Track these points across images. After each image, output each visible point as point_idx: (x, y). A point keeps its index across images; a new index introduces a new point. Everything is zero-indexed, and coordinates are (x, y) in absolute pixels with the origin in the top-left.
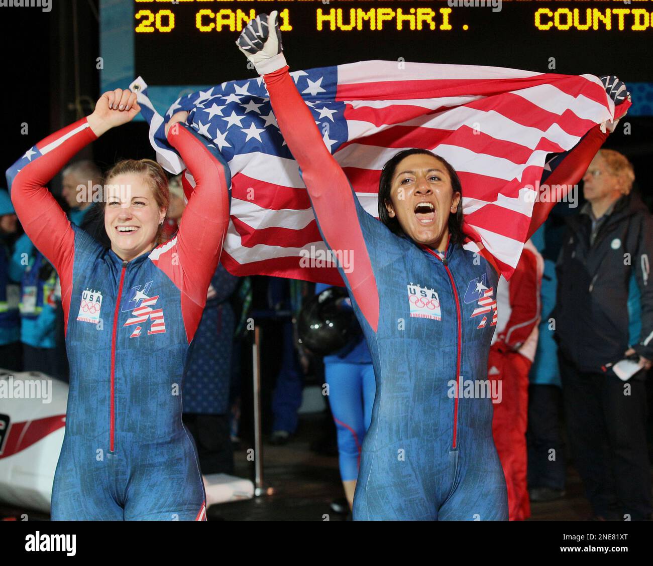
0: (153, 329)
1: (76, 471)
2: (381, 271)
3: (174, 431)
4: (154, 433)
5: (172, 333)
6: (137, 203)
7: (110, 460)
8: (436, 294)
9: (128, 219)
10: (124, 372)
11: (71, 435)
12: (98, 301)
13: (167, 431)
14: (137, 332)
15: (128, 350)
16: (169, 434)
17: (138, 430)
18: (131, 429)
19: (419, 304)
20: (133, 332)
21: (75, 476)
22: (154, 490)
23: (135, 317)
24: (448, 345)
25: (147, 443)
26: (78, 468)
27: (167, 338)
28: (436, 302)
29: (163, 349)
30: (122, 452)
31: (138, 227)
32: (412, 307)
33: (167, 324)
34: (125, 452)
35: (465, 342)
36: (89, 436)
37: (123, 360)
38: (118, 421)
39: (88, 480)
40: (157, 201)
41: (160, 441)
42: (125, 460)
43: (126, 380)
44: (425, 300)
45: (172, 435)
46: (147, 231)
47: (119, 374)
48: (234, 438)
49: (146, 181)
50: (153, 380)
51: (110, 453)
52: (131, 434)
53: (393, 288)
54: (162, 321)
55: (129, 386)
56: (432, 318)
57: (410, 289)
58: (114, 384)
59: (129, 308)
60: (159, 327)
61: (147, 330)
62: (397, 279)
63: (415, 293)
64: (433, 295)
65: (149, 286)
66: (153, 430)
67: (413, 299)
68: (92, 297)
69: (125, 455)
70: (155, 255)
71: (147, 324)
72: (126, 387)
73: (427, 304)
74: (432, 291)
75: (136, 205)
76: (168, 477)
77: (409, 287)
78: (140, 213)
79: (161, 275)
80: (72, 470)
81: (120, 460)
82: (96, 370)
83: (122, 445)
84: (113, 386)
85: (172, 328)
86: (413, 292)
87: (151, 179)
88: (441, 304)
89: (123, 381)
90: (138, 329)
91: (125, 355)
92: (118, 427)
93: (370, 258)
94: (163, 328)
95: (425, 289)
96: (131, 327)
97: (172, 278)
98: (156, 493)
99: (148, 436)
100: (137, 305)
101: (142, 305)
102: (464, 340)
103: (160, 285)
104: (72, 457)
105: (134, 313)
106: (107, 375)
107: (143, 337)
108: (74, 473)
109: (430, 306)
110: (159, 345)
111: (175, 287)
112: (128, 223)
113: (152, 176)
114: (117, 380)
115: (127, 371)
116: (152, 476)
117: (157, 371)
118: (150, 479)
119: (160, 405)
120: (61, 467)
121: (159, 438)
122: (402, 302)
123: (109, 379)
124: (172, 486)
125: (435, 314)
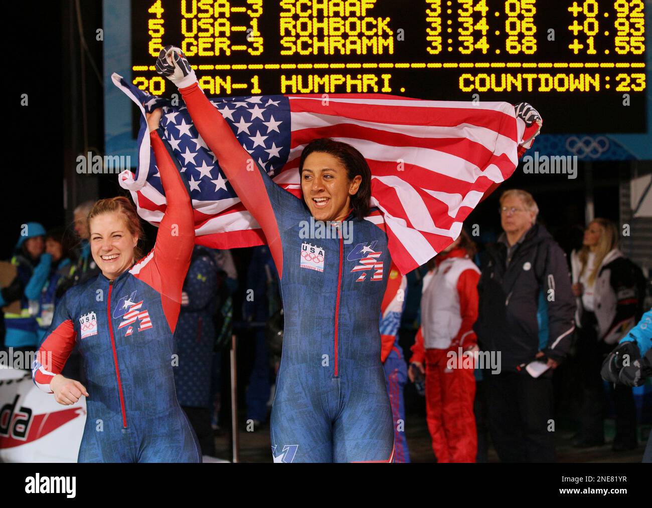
0: (142, 327)
1: (98, 444)
2: (285, 233)
3: (171, 407)
4: (155, 409)
5: (157, 328)
6: (114, 236)
7: (125, 434)
8: (323, 252)
9: (110, 251)
10: (125, 364)
11: (92, 418)
12: (93, 318)
13: (165, 407)
14: (129, 331)
15: (126, 347)
16: (167, 409)
17: (143, 407)
18: (138, 408)
19: (308, 258)
20: (126, 332)
21: (97, 448)
22: (158, 456)
23: (126, 320)
24: (328, 291)
25: (151, 418)
26: (99, 442)
27: (155, 332)
28: (322, 258)
29: (152, 340)
30: (133, 426)
31: (119, 254)
32: (302, 259)
33: (153, 321)
34: (135, 427)
35: (344, 291)
36: (106, 418)
37: (123, 355)
38: (127, 403)
39: (108, 451)
40: (130, 231)
41: (161, 415)
42: (136, 433)
43: (128, 370)
44: (312, 255)
45: (169, 410)
46: (126, 256)
47: (122, 367)
48: (214, 427)
49: (119, 218)
50: (149, 367)
51: (124, 429)
52: (137, 412)
53: (292, 246)
54: (149, 319)
55: (131, 375)
56: (316, 270)
57: (304, 246)
58: (120, 375)
59: (120, 314)
60: (147, 324)
61: (137, 328)
62: (295, 239)
63: (306, 250)
64: (321, 252)
65: (134, 294)
66: (154, 407)
67: (303, 253)
68: (88, 319)
69: (136, 429)
70: (135, 270)
71: (137, 323)
72: (129, 375)
73: (313, 259)
74: (320, 249)
75: (114, 238)
76: (168, 445)
77: (303, 244)
78: (118, 243)
79: (142, 284)
80: (94, 444)
81: (132, 433)
82: (104, 367)
83: (133, 422)
84: (119, 376)
85: (157, 323)
86: (305, 249)
87: (123, 214)
88: (326, 259)
89: (126, 372)
90: (130, 329)
91: (123, 351)
92: (127, 407)
93: (278, 223)
94: (150, 324)
95: (315, 247)
96: (125, 329)
97: (150, 285)
98: (159, 458)
99: (151, 412)
100: (127, 311)
101: (130, 310)
102: (344, 289)
103: (143, 292)
104: (94, 434)
105: (125, 318)
106: (113, 369)
107: (135, 333)
108: (96, 446)
109: (316, 260)
110: (148, 338)
111: (156, 292)
112: (110, 253)
113: (124, 212)
114: (121, 372)
115: (128, 363)
116: (157, 444)
117: (151, 360)
118: (155, 447)
119: (158, 386)
120: (85, 442)
121: (160, 413)
122: (296, 255)
123: (115, 372)
124: (172, 453)
125: (319, 267)
